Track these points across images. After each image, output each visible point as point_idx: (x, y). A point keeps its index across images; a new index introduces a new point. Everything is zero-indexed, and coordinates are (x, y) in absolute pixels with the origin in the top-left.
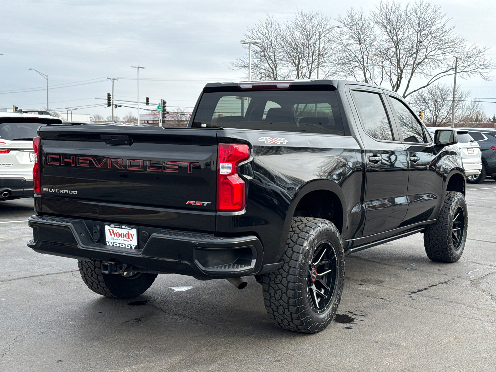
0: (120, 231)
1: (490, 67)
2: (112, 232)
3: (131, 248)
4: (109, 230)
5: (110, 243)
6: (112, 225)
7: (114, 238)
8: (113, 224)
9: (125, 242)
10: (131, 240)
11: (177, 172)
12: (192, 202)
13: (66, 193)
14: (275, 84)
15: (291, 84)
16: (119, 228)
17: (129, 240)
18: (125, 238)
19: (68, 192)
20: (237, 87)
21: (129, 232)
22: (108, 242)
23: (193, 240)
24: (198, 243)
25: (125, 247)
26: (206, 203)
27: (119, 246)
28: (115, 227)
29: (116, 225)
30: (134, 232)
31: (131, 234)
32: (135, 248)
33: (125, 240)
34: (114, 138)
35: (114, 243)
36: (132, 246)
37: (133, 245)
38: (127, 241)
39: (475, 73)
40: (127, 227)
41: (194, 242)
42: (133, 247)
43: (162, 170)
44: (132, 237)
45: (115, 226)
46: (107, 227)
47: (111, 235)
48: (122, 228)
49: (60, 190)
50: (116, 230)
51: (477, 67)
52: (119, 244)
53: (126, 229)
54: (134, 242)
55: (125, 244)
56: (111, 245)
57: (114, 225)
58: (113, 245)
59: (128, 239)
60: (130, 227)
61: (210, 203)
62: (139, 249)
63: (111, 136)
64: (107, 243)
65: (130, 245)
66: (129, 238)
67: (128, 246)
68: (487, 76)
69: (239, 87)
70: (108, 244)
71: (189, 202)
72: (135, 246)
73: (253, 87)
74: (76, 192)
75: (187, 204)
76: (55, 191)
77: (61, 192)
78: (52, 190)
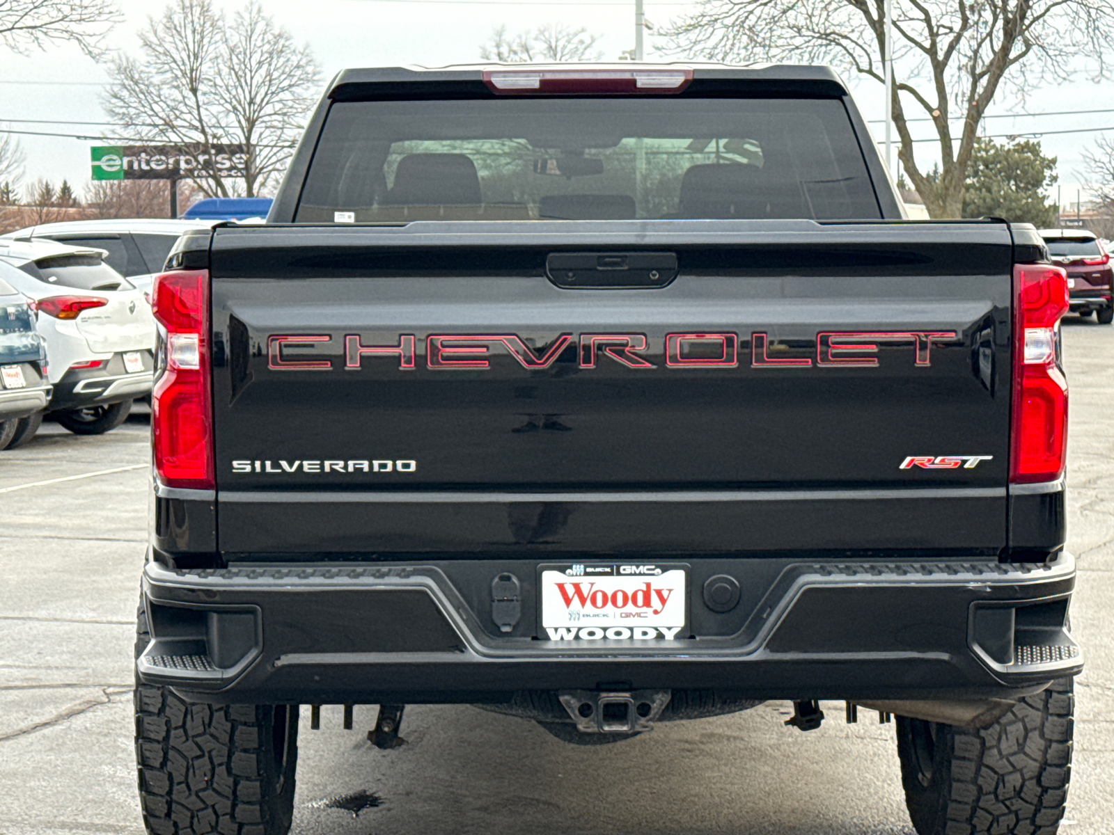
0: (608, 584)
1: (104, 17)
2: (570, 591)
3: (660, 636)
4: (561, 587)
5: (562, 632)
6: (578, 568)
7: (583, 612)
8: (580, 563)
9: (633, 621)
10: (656, 612)
11: (876, 365)
12: (923, 460)
14: (627, 76)
15: (690, 77)
16: (611, 574)
17: (650, 610)
18: (630, 607)
19: (371, 466)
20: (480, 83)
21: (648, 585)
22: (556, 629)
23: (968, 581)
24: (990, 587)
25: (631, 637)
26: (972, 461)
28: (586, 574)
29: (595, 567)
30: (674, 581)
31: (659, 593)
32: (678, 637)
33: (628, 615)
34: (606, 264)
35: (580, 629)
36: (664, 631)
37: (669, 629)
38: (639, 615)
39: (60, 35)
40: (643, 569)
41: (972, 585)
42: (670, 636)
43: (814, 362)
45: (589, 570)
46: (550, 579)
47: (568, 601)
48: (619, 574)
49: (327, 463)
50: (592, 584)
51: (61, 16)
52: (605, 629)
53: (640, 574)
54: (673, 616)
55: (631, 629)
56: (571, 636)
57: (586, 567)
59: (645, 609)
60: (657, 567)
61: (990, 458)
62: (693, 637)
63: (599, 257)
66: (647, 602)
67: (645, 633)
68: (98, 45)
69: (490, 83)
70: (554, 636)
71: (912, 460)
73: (544, 83)
74: (413, 463)
75: (903, 466)
76: (301, 466)
77: (332, 469)
78: (284, 464)
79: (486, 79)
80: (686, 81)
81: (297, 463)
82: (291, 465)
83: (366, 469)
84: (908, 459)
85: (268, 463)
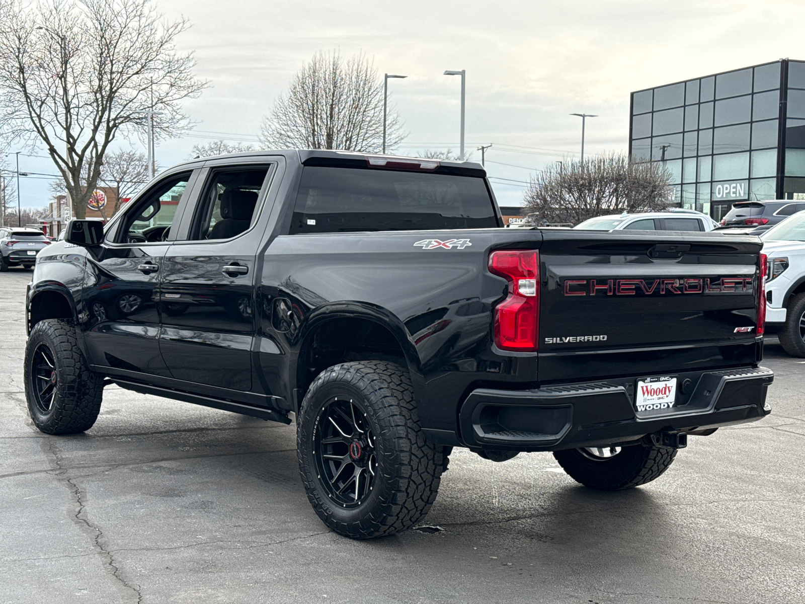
0: (656, 386)
2: (645, 389)
3: (668, 406)
4: (642, 387)
5: (642, 407)
6: (648, 380)
7: (648, 398)
8: (648, 377)
9: (661, 401)
10: (668, 396)
11: (733, 291)
12: (740, 329)
13: (588, 340)
14: (417, 162)
16: (656, 381)
17: (665, 396)
18: (661, 396)
19: (592, 338)
21: (666, 385)
22: (640, 406)
25: (660, 408)
26: (750, 329)
27: (653, 409)
28: (650, 382)
29: (653, 378)
30: (673, 383)
31: (669, 388)
32: (673, 406)
33: (659, 398)
35: (647, 405)
36: (669, 404)
37: (671, 403)
38: (662, 398)
40: (666, 378)
42: (671, 406)
43: (720, 290)
44: (669, 391)
46: (640, 384)
47: (644, 394)
48: (660, 381)
49: (579, 338)
50: (651, 386)
52: (653, 405)
54: (671, 398)
55: (660, 404)
56: (643, 409)
57: (650, 379)
58: (646, 409)
60: (670, 377)
61: (754, 327)
64: (638, 407)
65: (667, 403)
66: (665, 393)
67: (664, 406)
70: (639, 409)
72: (673, 403)
73: (388, 163)
74: (606, 337)
75: (735, 331)
76: (569, 340)
77: (580, 341)
78: (564, 338)
79: (366, 159)
80: (438, 166)
81: (568, 338)
82: (566, 339)
83: (591, 340)
84: (736, 329)
85: (558, 339)
